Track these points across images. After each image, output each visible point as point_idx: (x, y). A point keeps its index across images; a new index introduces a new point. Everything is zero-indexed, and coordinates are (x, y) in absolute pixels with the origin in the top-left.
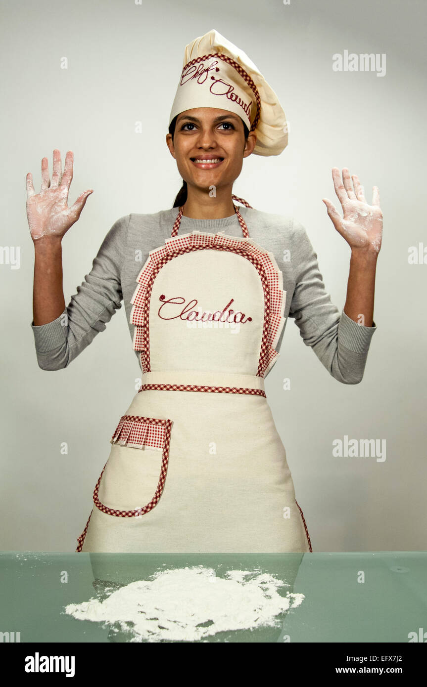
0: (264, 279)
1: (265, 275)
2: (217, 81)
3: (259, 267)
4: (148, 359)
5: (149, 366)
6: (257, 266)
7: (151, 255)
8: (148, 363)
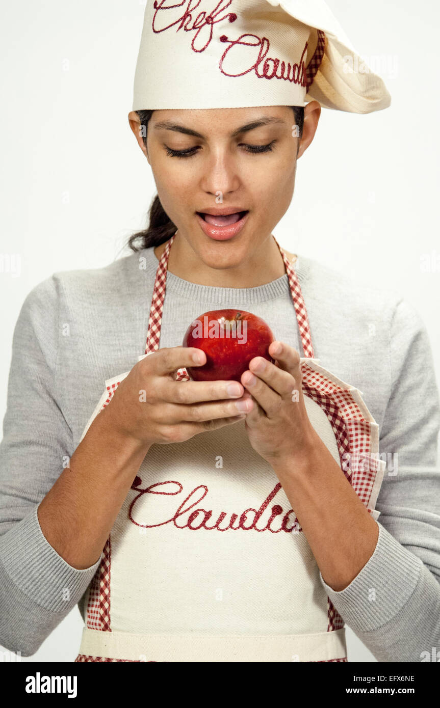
0: (341, 435)
1: (344, 427)
2: (234, 43)
3: (332, 410)
4: (106, 605)
5: (106, 619)
6: (328, 409)
7: (108, 388)
8: (106, 612)
